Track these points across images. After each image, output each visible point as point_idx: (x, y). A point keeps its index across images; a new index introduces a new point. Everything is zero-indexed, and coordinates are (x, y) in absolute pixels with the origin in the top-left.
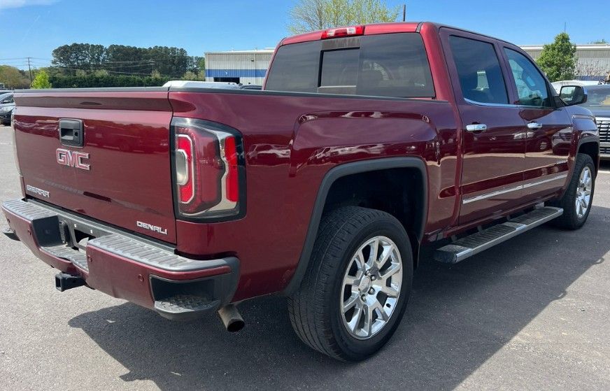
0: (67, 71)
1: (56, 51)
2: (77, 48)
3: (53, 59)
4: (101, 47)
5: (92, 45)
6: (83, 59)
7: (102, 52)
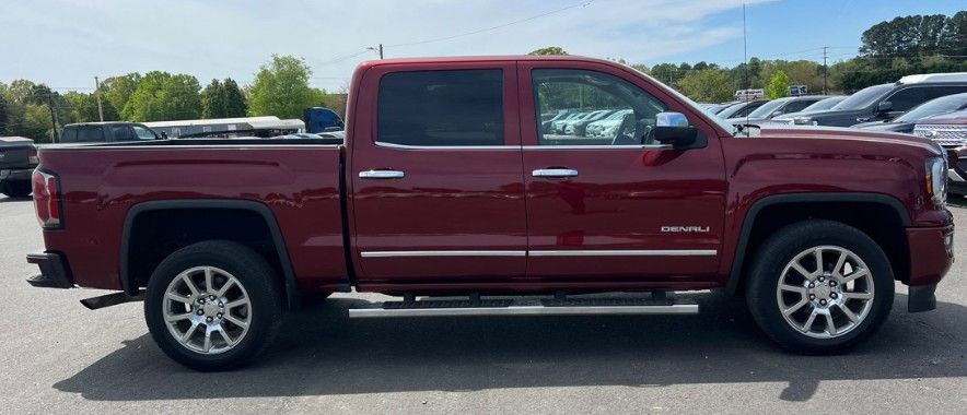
0: (880, 61)
1: (867, 33)
2: (901, 25)
3: (861, 45)
4: (941, 17)
5: (926, 17)
6: (908, 41)
7: (942, 25)
